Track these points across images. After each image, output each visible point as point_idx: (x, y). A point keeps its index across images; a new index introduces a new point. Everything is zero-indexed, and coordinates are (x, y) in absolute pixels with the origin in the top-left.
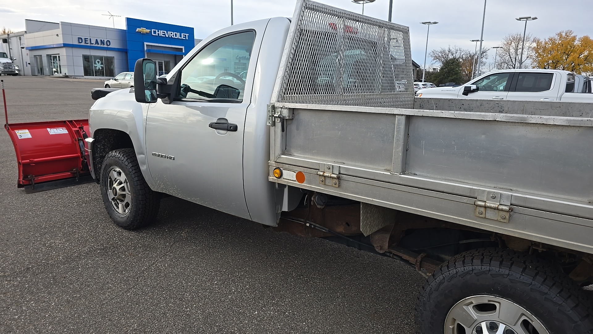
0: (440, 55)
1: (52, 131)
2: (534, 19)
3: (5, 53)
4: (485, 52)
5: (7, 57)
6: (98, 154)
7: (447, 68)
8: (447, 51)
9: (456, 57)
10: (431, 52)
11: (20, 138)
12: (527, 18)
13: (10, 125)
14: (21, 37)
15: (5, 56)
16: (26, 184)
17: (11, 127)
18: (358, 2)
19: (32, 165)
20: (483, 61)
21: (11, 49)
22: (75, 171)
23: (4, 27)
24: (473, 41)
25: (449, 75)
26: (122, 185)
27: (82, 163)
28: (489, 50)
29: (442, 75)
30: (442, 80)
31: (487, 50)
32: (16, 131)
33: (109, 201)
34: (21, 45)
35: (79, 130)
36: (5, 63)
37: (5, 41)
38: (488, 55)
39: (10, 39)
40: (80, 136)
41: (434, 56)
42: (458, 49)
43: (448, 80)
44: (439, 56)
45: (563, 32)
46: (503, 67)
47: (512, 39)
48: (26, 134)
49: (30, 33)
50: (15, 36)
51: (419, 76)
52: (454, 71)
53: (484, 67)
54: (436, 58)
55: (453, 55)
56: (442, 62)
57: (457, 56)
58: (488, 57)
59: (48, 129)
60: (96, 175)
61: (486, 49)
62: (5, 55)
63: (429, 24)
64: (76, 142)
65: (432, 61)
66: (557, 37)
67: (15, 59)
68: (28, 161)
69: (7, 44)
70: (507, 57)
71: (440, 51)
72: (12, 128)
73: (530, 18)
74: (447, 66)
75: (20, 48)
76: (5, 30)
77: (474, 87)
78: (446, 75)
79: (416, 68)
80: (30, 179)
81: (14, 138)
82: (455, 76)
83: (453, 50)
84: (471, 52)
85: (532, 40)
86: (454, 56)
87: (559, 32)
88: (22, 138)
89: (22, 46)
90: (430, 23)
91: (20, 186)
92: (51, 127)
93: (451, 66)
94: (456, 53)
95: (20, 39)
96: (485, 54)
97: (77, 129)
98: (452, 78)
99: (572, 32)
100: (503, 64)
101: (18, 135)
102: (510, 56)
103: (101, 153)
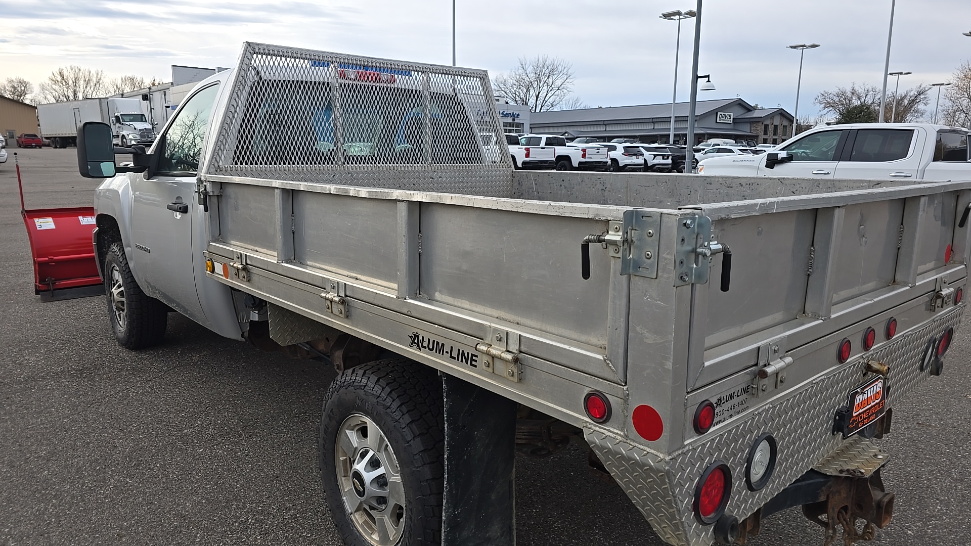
0: (836, 99)
3: (144, 115)
4: (922, 93)
5: (146, 121)
8: (849, 93)
9: (866, 102)
10: (819, 94)
11: (38, 229)
13: (26, 211)
14: (166, 91)
15: (144, 120)
16: (43, 289)
17: (28, 214)
19: (50, 264)
20: (918, 109)
21: (153, 109)
23: (154, 77)
28: (930, 88)
31: (927, 89)
32: (36, 220)
33: (113, 310)
34: (165, 103)
36: (143, 130)
37: (145, 97)
38: (929, 98)
39: (152, 95)
41: (825, 101)
42: (870, 89)
44: (834, 101)
46: (956, 119)
48: (47, 223)
49: (178, 85)
50: (158, 91)
54: (828, 105)
55: (859, 100)
56: (840, 111)
57: (869, 101)
58: (929, 102)
59: (80, 218)
61: (925, 88)
62: (143, 117)
63: (803, 49)
65: (820, 111)
67: (156, 123)
68: (47, 259)
69: (148, 102)
70: (964, 100)
71: (835, 94)
72: (31, 214)
74: (849, 120)
75: (165, 108)
76: (154, 81)
77: (783, 154)
79: (790, 123)
80: (48, 282)
81: (31, 229)
83: (860, 90)
84: (896, 93)
86: (863, 100)
88: (41, 229)
89: (166, 105)
90: (804, 46)
91: (37, 292)
92: (84, 215)
93: (856, 118)
94: (866, 96)
95: (165, 95)
96: (922, 96)
100: (957, 114)
101: (37, 225)
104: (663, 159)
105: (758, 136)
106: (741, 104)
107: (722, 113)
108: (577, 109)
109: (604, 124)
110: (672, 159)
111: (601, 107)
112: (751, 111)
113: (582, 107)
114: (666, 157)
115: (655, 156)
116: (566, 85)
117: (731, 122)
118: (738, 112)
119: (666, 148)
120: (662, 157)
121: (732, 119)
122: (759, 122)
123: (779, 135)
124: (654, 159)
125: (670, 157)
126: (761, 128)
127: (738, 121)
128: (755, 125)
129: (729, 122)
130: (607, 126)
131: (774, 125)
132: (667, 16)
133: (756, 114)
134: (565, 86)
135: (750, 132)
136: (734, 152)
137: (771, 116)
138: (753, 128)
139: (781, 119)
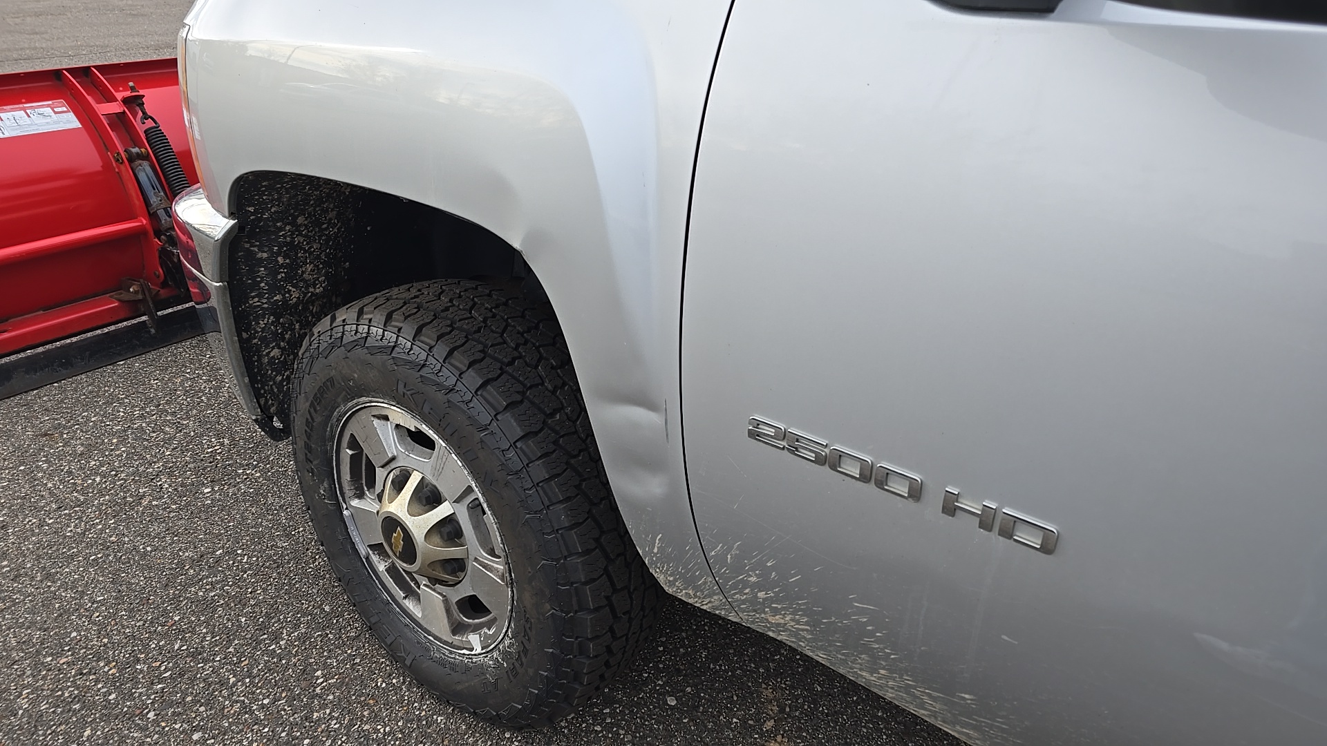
1: (8, 123)
6: (260, 296)
22: (136, 292)
26: (444, 510)
27: (160, 257)
35: (124, 112)
40: (137, 142)
60: (262, 401)
64: (122, 167)
97: (115, 108)
103: (274, 288)
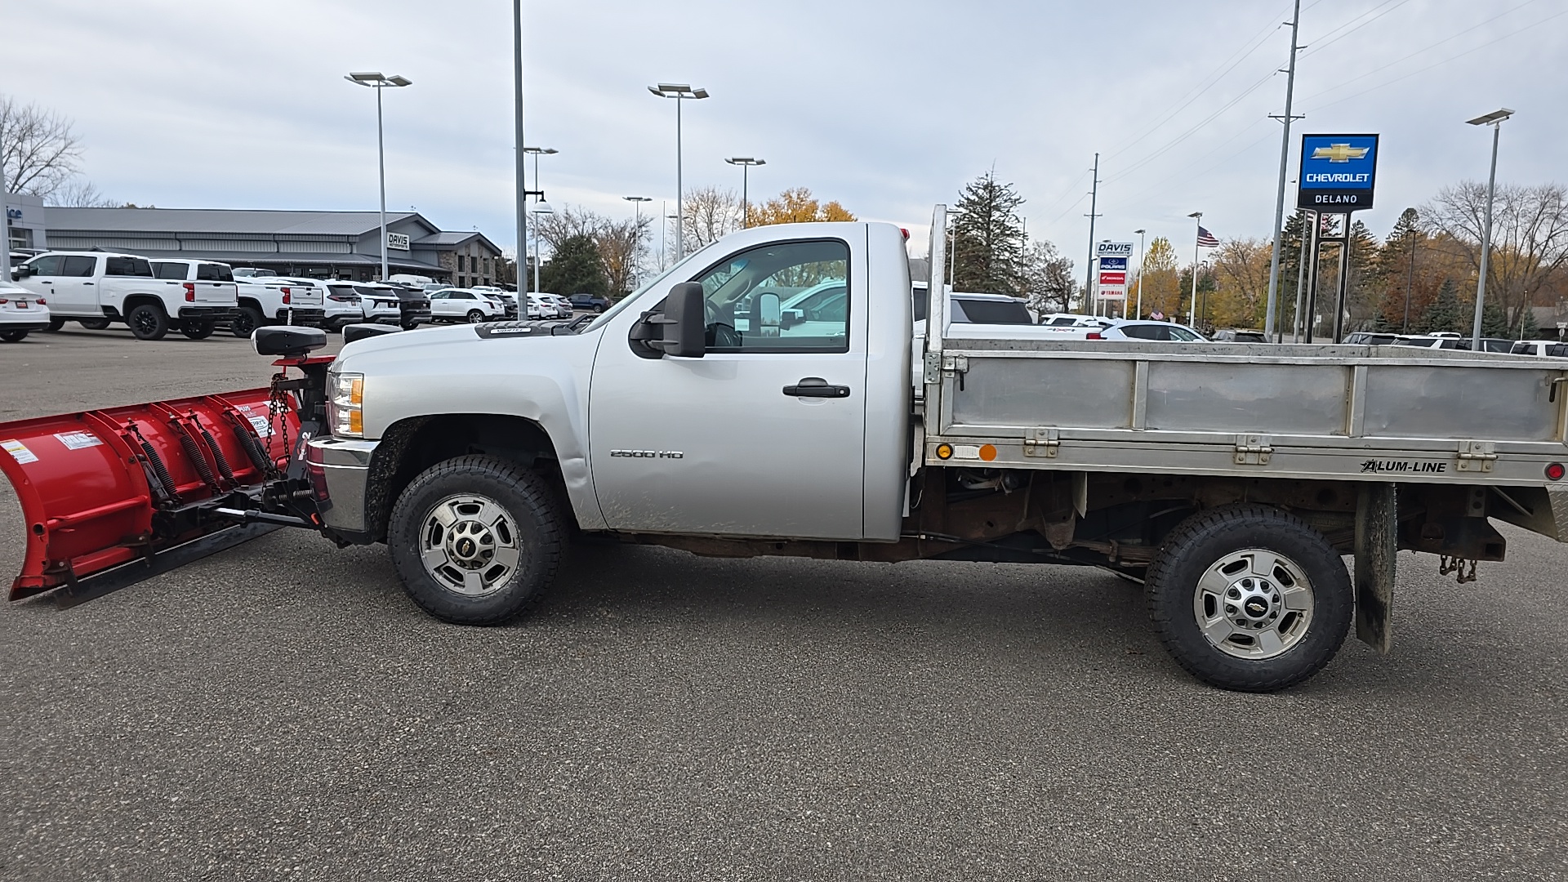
0: (547, 224)
2: (759, 163)
4: (643, 225)
7: (568, 258)
8: (562, 217)
9: (584, 232)
12: (746, 160)
18: (365, 81)
20: (642, 245)
24: (629, 199)
25: (574, 277)
26: (484, 532)
28: (652, 219)
29: (558, 275)
30: (559, 287)
31: (648, 220)
33: (428, 574)
38: (652, 232)
42: (588, 216)
43: (574, 287)
44: (545, 228)
45: (793, 191)
47: (697, 198)
51: (502, 275)
52: (585, 267)
53: (646, 259)
54: (538, 232)
55: (576, 228)
56: (554, 242)
57: (588, 229)
58: (652, 237)
59: (57, 437)
61: (645, 218)
63: (536, 154)
66: (783, 202)
68: (55, 521)
73: (752, 160)
74: (567, 255)
77: (800, 313)
78: (569, 275)
79: (492, 256)
82: (589, 279)
83: (575, 215)
84: (614, 223)
85: (739, 204)
86: (580, 229)
87: (785, 191)
90: (539, 149)
93: (576, 254)
94: (584, 223)
96: (644, 229)
98: (584, 283)
99: (808, 192)
102: (698, 236)
104: (389, 306)
105: (451, 273)
106: (418, 221)
107: (394, 234)
108: (89, 206)
109: (176, 239)
110: (400, 308)
111: (133, 207)
112: (434, 233)
113: (101, 202)
114: (392, 304)
115: (377, 302)
116: (65, 158)
117: (408, 249)
118: (417, 235)
119: (390, 289)
120: (387, 304)
121: (408, 244)
122: (450, 251)
123: (480, 272)
124: (374, 307)
125: (398, 304)
126: (454, 261)
127: (417, 247)
128: (444, 255)
129: (405, 248)
130: (183, 243)
131: (472, 258)
132: (358, 78)
133: (442, 240)
134: (63, 160)
135: (439, 266)
136: (476, 298)
137: (466, 243)
138: (442, 260)
139: (479, 248)
